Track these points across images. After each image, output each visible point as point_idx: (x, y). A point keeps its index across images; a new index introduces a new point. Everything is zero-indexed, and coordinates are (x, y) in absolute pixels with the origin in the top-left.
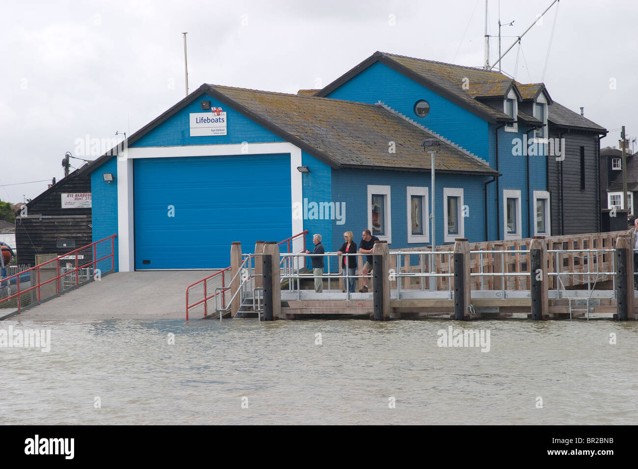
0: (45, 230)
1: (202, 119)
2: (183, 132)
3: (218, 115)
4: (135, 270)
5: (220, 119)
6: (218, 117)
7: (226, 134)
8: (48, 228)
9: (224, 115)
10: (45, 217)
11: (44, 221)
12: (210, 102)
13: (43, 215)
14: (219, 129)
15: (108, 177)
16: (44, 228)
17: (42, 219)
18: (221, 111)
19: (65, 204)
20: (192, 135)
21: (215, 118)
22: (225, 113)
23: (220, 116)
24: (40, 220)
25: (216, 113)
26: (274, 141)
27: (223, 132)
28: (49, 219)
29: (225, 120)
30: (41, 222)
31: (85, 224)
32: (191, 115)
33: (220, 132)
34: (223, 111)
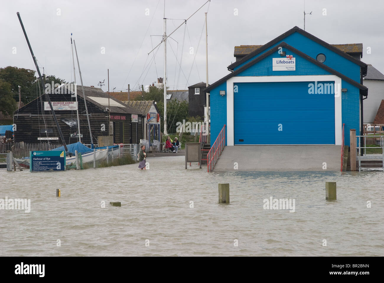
0: (33, 123)
1: (280, 62)
2: (268, 69)
3: (290, 59)
4: (234, 145)
5: (291, 61)
6: (290, 60)
7: (295, 70)
8: (35, 122)
9: (294, 59)
10: (33, 115)
11: (33, 117)
12: (285, 52)
13: (32, 114)
14: (291, 67)
15: (223, 93)
16: (32, 122)
17: (32, 116)
18: (292, 57)
19: (47, 108)
20: (273, 70)
21: (288, 61)
22: (295, 58)
23: (291, 60)
24: (30, 117)
25: (289, 58)
26: (325, 74)
27: (293, 69)
28: (36, 116)
29: (295, 62)
30: (31, 118)
31: (59, 120)
32: (273, 59)
33: (291, 69)
34: (293, 57)
